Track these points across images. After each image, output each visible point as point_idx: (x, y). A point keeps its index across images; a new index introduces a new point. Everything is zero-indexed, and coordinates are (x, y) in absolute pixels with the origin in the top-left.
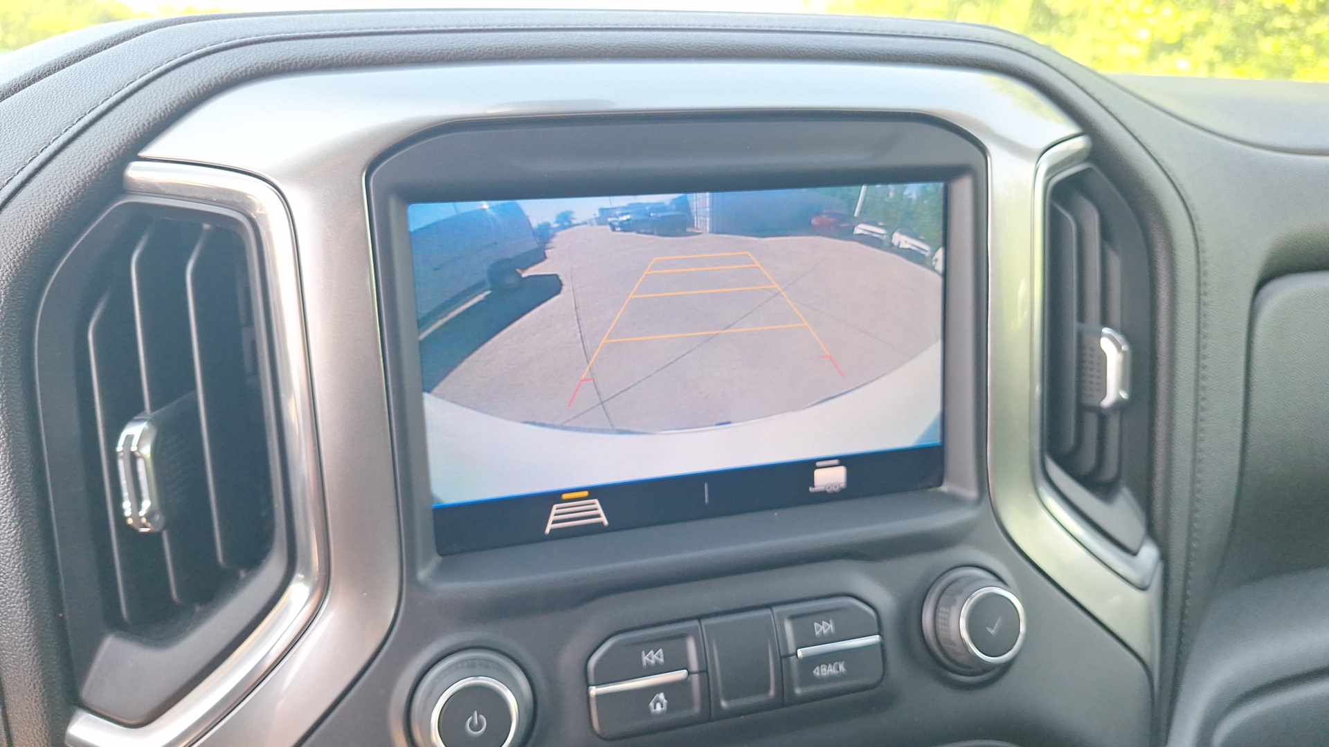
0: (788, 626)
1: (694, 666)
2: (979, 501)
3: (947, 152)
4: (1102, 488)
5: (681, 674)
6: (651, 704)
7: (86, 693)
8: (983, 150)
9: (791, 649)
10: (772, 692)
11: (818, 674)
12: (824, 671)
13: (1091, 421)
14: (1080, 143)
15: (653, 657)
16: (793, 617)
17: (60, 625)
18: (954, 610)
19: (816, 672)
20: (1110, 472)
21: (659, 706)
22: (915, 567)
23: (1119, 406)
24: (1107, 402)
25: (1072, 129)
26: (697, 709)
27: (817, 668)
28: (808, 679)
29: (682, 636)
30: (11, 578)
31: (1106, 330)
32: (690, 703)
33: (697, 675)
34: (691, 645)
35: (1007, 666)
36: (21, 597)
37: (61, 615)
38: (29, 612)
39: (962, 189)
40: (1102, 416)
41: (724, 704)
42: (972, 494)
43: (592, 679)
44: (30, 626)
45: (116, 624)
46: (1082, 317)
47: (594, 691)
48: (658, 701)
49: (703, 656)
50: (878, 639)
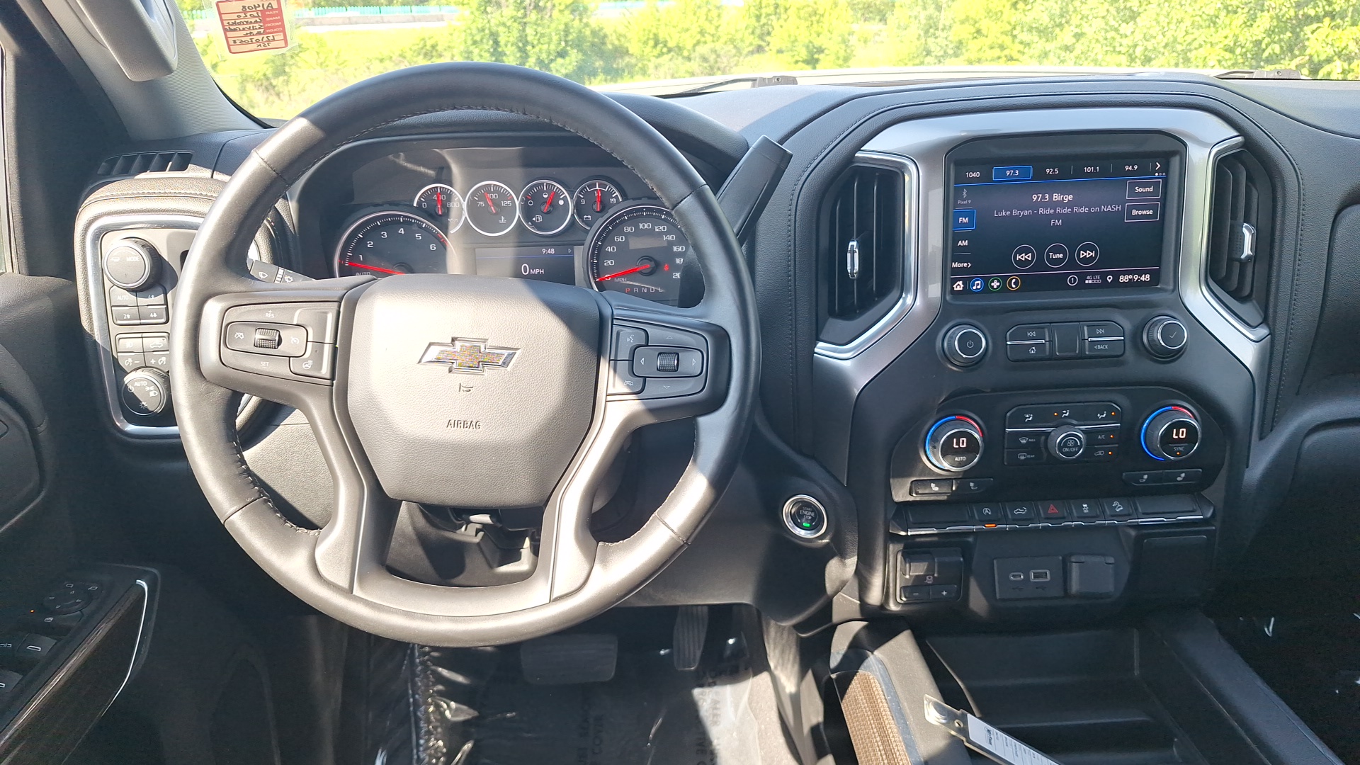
0: (1086, 328)
1: (1047, 338)
2: (1173, 291)
3: (1168, 145)
4: (1242, 299)
5: (1042, 341)
6: (1031, 350)
7: (821, 337)
8: (1185, 145)
9: (1086, 337)
10: (1077, 352)
11: (1096, 348)
12: (1099, 347)
13: (1237, 265)
14: (1240, 139)
15: (1032, 333)
16: (1087, 326)
18: (1156, 328)
20: (1247, 291)
21: (1033, 352)
22: (1141, 314)
23: (1248, 257)
24: (1243, 257)
25: (1236, 134)
26: (1047, 353)
27: (1096, 346)
28: (1092, 349)
29: (1043, 328)
31: (1245, 224)
32: (1045, 352)
33: (1048, 341)
34: (1046, 331)
37: (817, 309)
39: (1175, 161)
40: (1240, 260)
41: (1058, 354)
42: (1169, 289)
43: (1008, 339)
45: (832, 314)
46: (1234, 217)
47: (1009, 343)
48: (1033, 350)
49: (1051, 336)
50: (1123, 338)
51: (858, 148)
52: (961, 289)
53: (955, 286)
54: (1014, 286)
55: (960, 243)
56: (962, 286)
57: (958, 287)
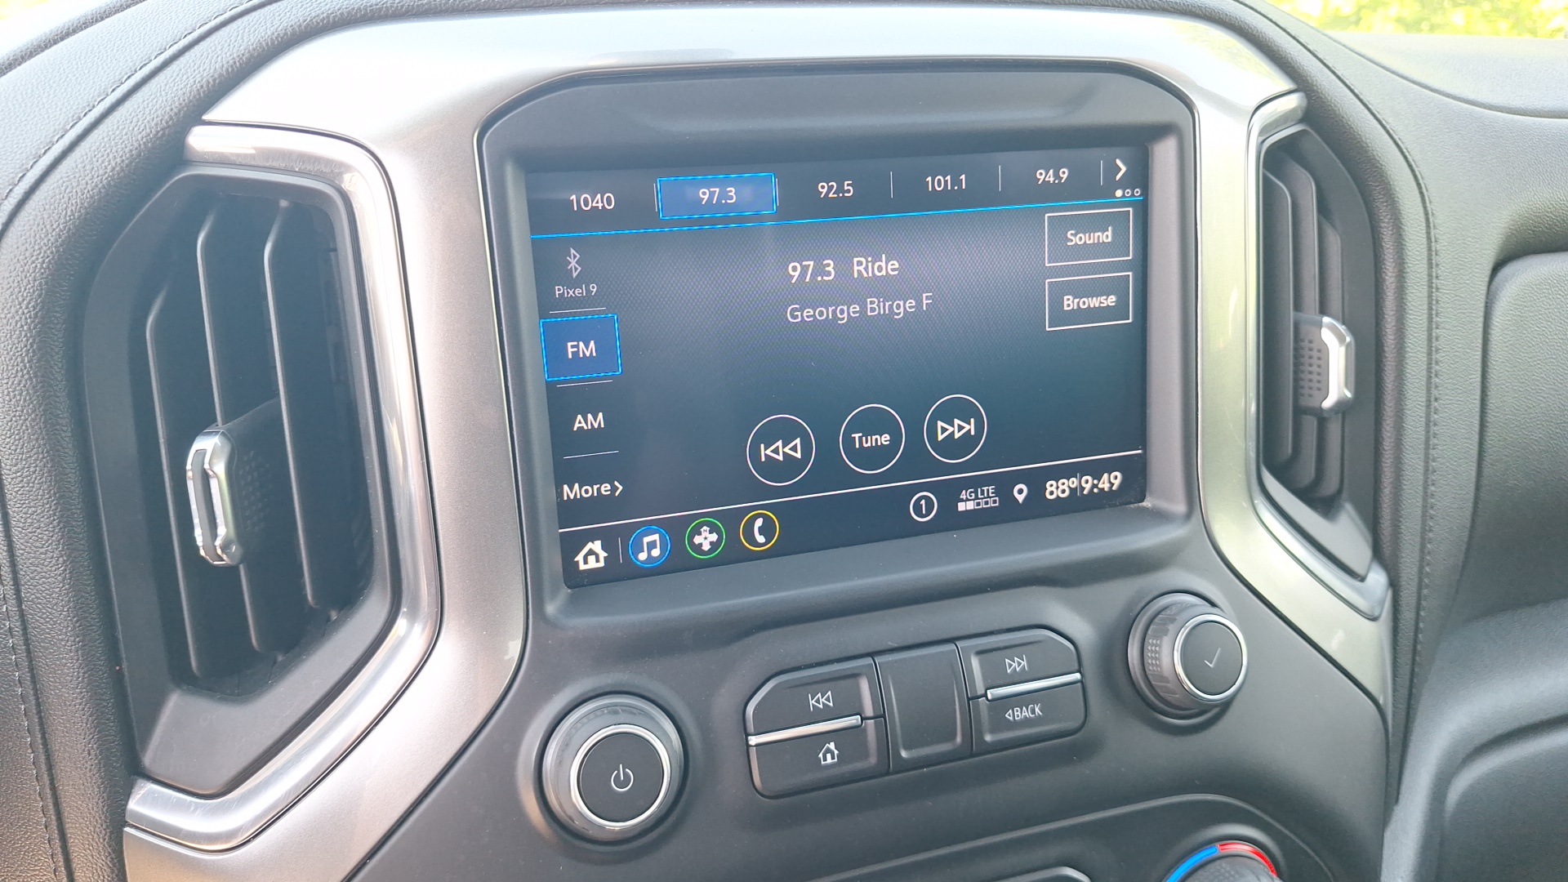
0: (975, 663)
1: (869, 712)
2: (1188, 516)
3: (1147, 108)
4: (1326, 506)
5: (854, 720)
6: (821, 755)
7: (148, 760)
8: (1189, 105)
9: (980, 691)
10: (959, 739)
11: (1011, 718)
12: (1018, 714)
13: (1310, 425)
14: (1293, 102)
15: (821, 700)
16: (979, 653)
17: (118, 679)
18: (1166, 641)
19: (1009, 716)
20: (1330, 485)
21: (829, 757)
22: (1117, 594)
23: (1342, 408)
24: (1327, 404)
25: (1283, 84)
26: (873, 760)
27: (1010, 711)
28: (999, 724)
29: (854, 676)
30: (60, 624)
31: (1326, 320)
32: (866, 756)
33: (873, 721)
34: (864, 685)
35: (1226, 705)
36: (72, 646)
37: (118, 668)
38: (81, 664)
39: (1165, 154)
40: (1322, 418)
41: (904, 754)
42: (1180, 508)
43: (751, 728)
44: (83, 682)
45: (184, 679)
46: (1298, 307)
47: (753, 740)
48: (829, 751)
49: (879, 699)
50: (1077, 676)
51: (196, 110)
52: (602, 564)
53: (580, 558)
54: (761, 539)
55: (579, 423)
56: (603, 554)
57: (592, 558)
